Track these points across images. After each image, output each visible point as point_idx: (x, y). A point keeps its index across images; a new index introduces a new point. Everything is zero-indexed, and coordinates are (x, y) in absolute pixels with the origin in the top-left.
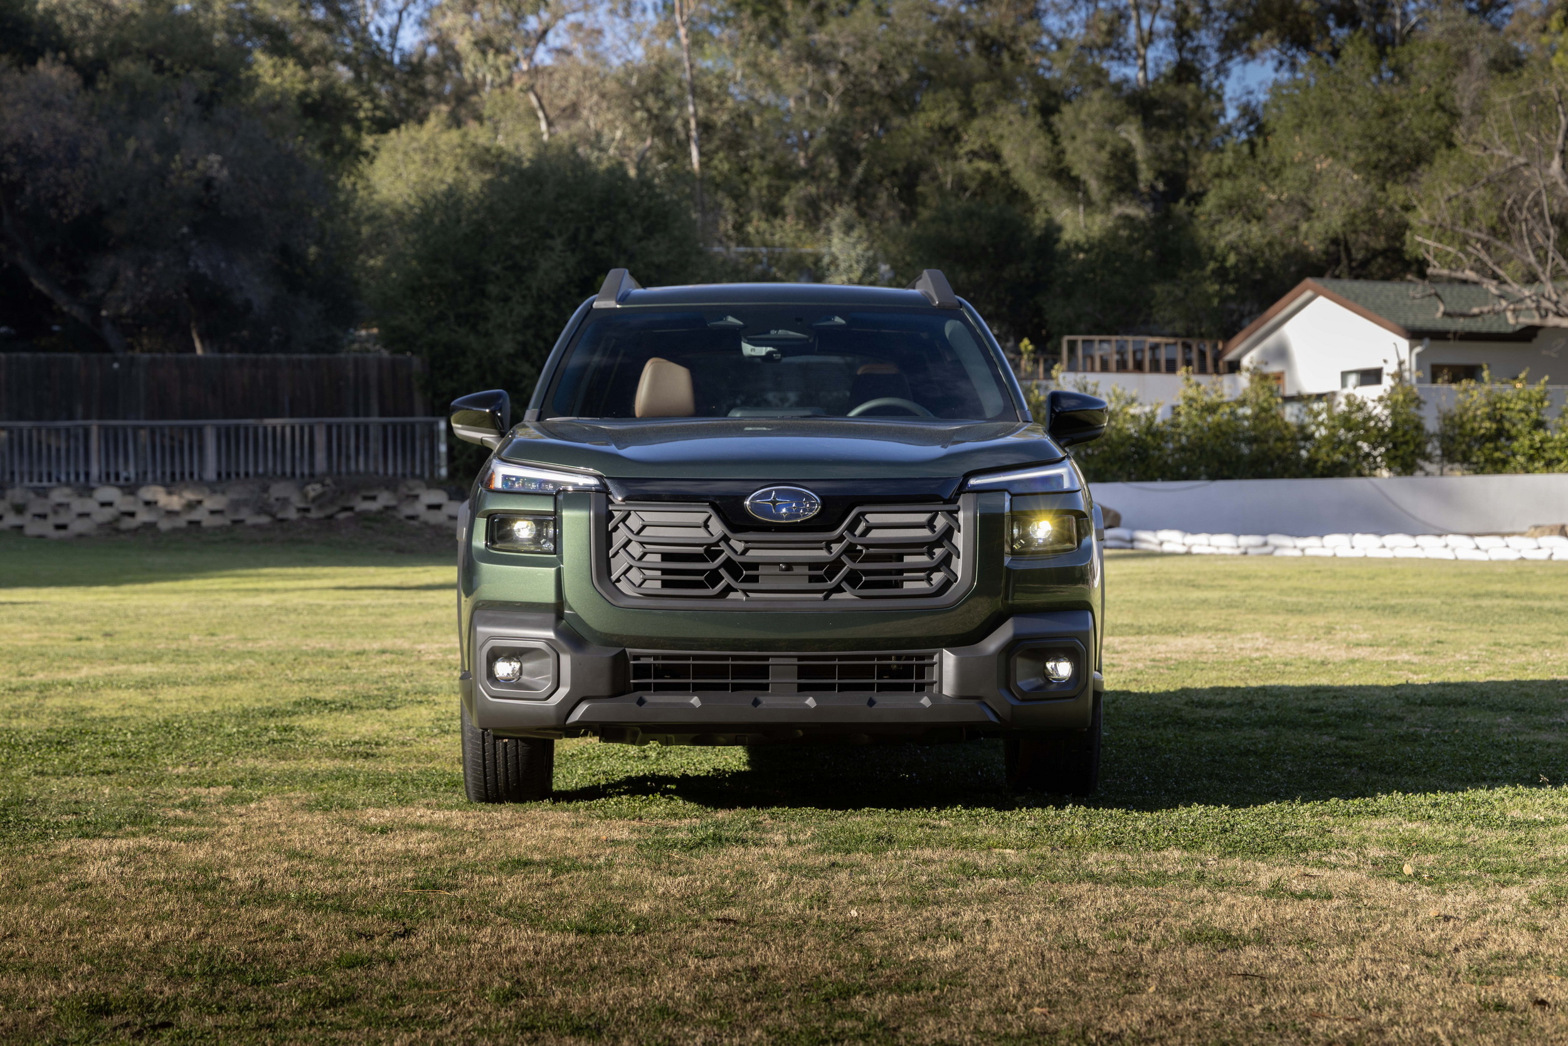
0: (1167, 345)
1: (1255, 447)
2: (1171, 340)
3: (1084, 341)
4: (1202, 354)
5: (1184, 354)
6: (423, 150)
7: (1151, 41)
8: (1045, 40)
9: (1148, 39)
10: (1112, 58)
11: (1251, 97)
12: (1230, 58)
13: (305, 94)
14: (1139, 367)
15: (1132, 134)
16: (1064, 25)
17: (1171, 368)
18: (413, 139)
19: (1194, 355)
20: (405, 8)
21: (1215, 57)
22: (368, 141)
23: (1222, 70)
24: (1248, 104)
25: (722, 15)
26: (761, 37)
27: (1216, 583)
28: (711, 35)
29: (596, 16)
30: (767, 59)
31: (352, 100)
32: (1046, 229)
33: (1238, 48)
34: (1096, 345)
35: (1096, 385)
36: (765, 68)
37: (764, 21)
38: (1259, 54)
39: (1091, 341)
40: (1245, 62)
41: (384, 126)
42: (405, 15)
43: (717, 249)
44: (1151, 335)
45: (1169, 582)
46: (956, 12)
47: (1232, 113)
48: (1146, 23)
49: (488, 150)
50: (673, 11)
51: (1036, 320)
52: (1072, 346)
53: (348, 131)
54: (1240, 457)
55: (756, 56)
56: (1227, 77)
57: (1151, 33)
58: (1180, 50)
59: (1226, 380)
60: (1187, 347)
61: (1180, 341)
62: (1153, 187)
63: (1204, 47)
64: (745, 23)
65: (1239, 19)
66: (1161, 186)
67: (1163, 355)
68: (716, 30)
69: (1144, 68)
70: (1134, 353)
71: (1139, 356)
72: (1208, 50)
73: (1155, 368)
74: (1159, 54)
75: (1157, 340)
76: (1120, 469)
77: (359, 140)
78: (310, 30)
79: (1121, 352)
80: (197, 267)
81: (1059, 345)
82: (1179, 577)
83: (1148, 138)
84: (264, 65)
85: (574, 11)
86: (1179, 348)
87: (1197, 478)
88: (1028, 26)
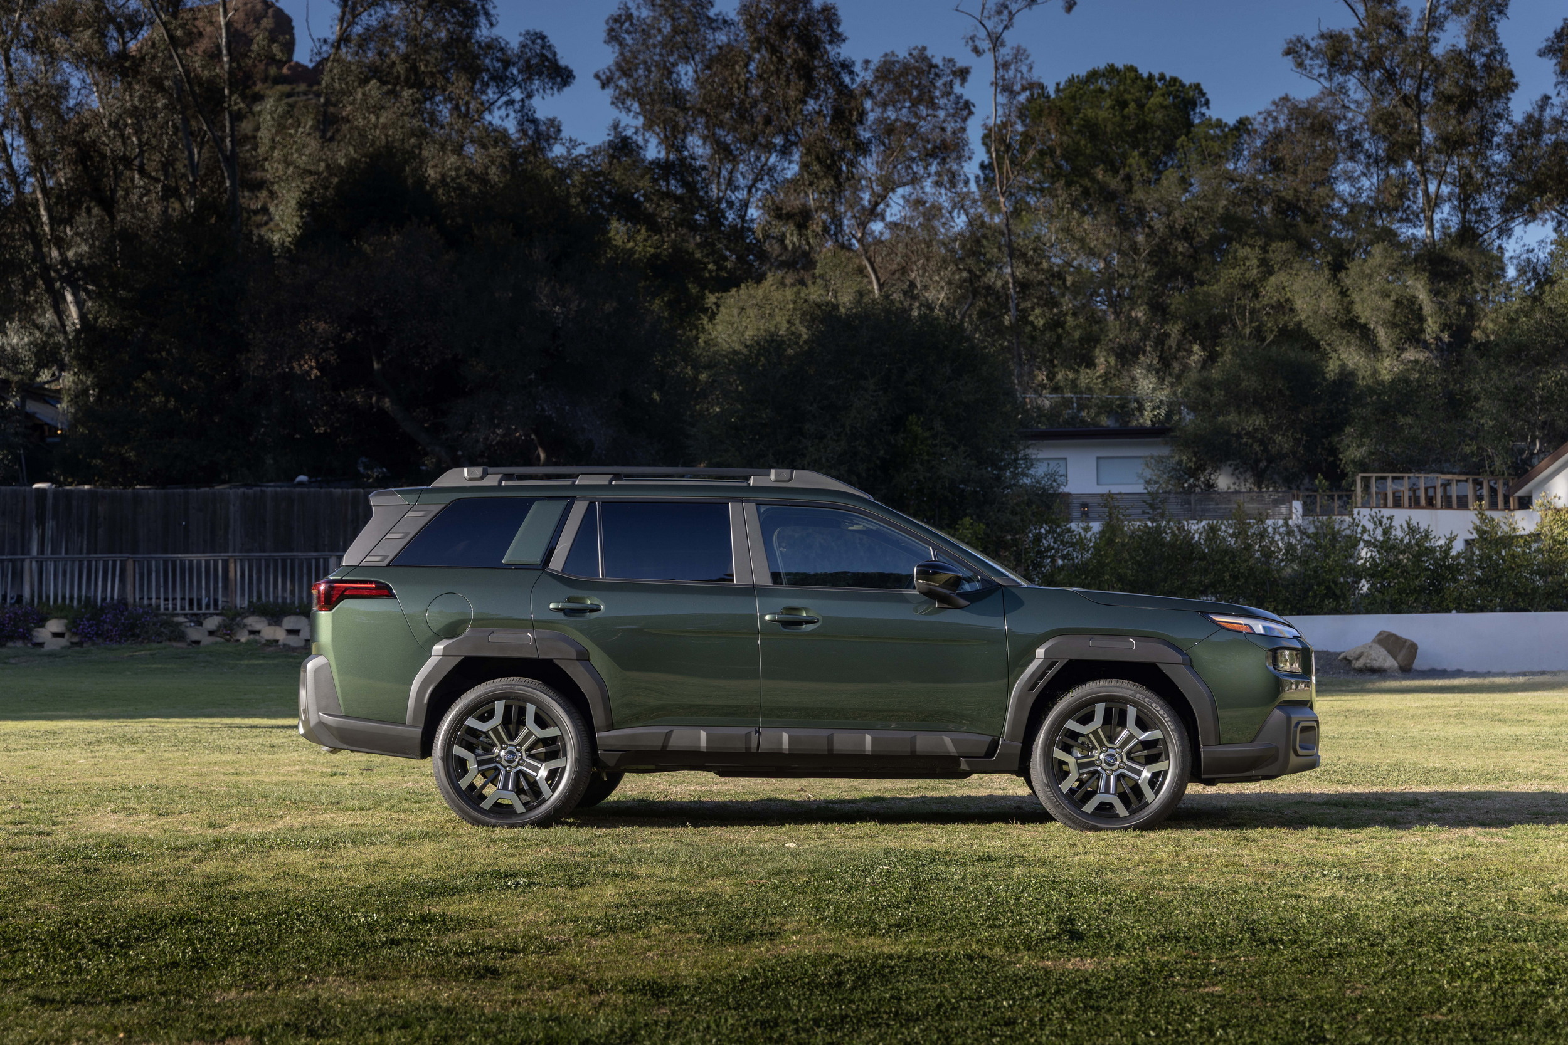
0: (1458, 481)
1: (1550, 579)
2: (1463, 478)
3: (1377, 479)
4: (1493, 491)
5: (1475, 491)
6: (759, 306)
7: (1437, 205)
8: (1337, 204)
9: (1434, 203)
10: (1401, 220)
11: (1531, 255)
12: (1513, 219)
13: (656, 256)
14: (1431, 504)
15: (1419, 289)
16: (1354, 191)
17: (1463, 504)
18: (750, 296)
19: (1485, 492)
20: (753, 185)
21: (1497, 219)
22: (711, 299)
23: (1505, 231)
24: (1529, 260)
25: (1038, 186)
26: (1074, 205)
27: (1522, 718)
28: (1028, 204)
29: (922, 188)
30: (1079, 224)
31: (699, 261)
32: (1341, 374)
33: (1519, 208)
34: (1389, 481)
35: (1391, 518)
36: (1078, 233)
37: (1076, 191)
38: (1540, 215)
39: (1385, 478)
40: (1526, 223)
41: (727, 283)
42: (753, 190)
43: (1030, 395)
44: (1442, 473)
45: (1473, 715)
46: (1253, 180)
47: (1511, 272)
48: (1432, 188)
49: (819, 306)
50: (993, 184)
51: (1332, 459)
52: (1366, 482)
53: (694, 290)
54: (1535, 590)
55: (1069, 222)
56: (1509, 237)
57: (1437, 196)
58: (1464, 212)
59: (1519, 514)
60: (1478, 484)
61: (1471, 478)
62: (1438, 338)
63: (1486, 209)
64: (1060, 192)
65: (1519, 183)
66: (1446, 337)
67: (1454, 491)
68: (1032, 200)
69: (1431, 226)
70: (1426, 489)
71: (1431, 492)
72: (1490, 212)
73: (1448, 504)
74: (1445, 215)
75: (1449, 477)
76: (1416, 600)
77: (703, 297)
78: (662, 199)
79: (1414, 489)
80: (543, 410)
81: (1354, 481)
82: (1484, 711)
83: (1435, 293)
84: (618, 230)
85: (904, 185)
86: (1470, 485)
87: (1493, 610)
88: (1321, 191)
